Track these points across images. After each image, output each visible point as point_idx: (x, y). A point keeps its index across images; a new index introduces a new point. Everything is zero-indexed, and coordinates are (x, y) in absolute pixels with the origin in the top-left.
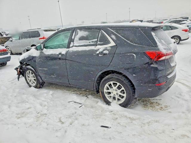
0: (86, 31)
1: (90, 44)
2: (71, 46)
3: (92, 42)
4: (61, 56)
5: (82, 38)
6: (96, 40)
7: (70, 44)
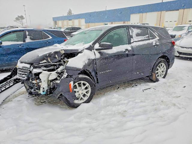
0: (138, 29)
1: (145, 39)
2: (132, 41)
3: (146, 37)
4: (128, 52)
5: (138, 35)
6: (148, 36)
7: (130, 40)
